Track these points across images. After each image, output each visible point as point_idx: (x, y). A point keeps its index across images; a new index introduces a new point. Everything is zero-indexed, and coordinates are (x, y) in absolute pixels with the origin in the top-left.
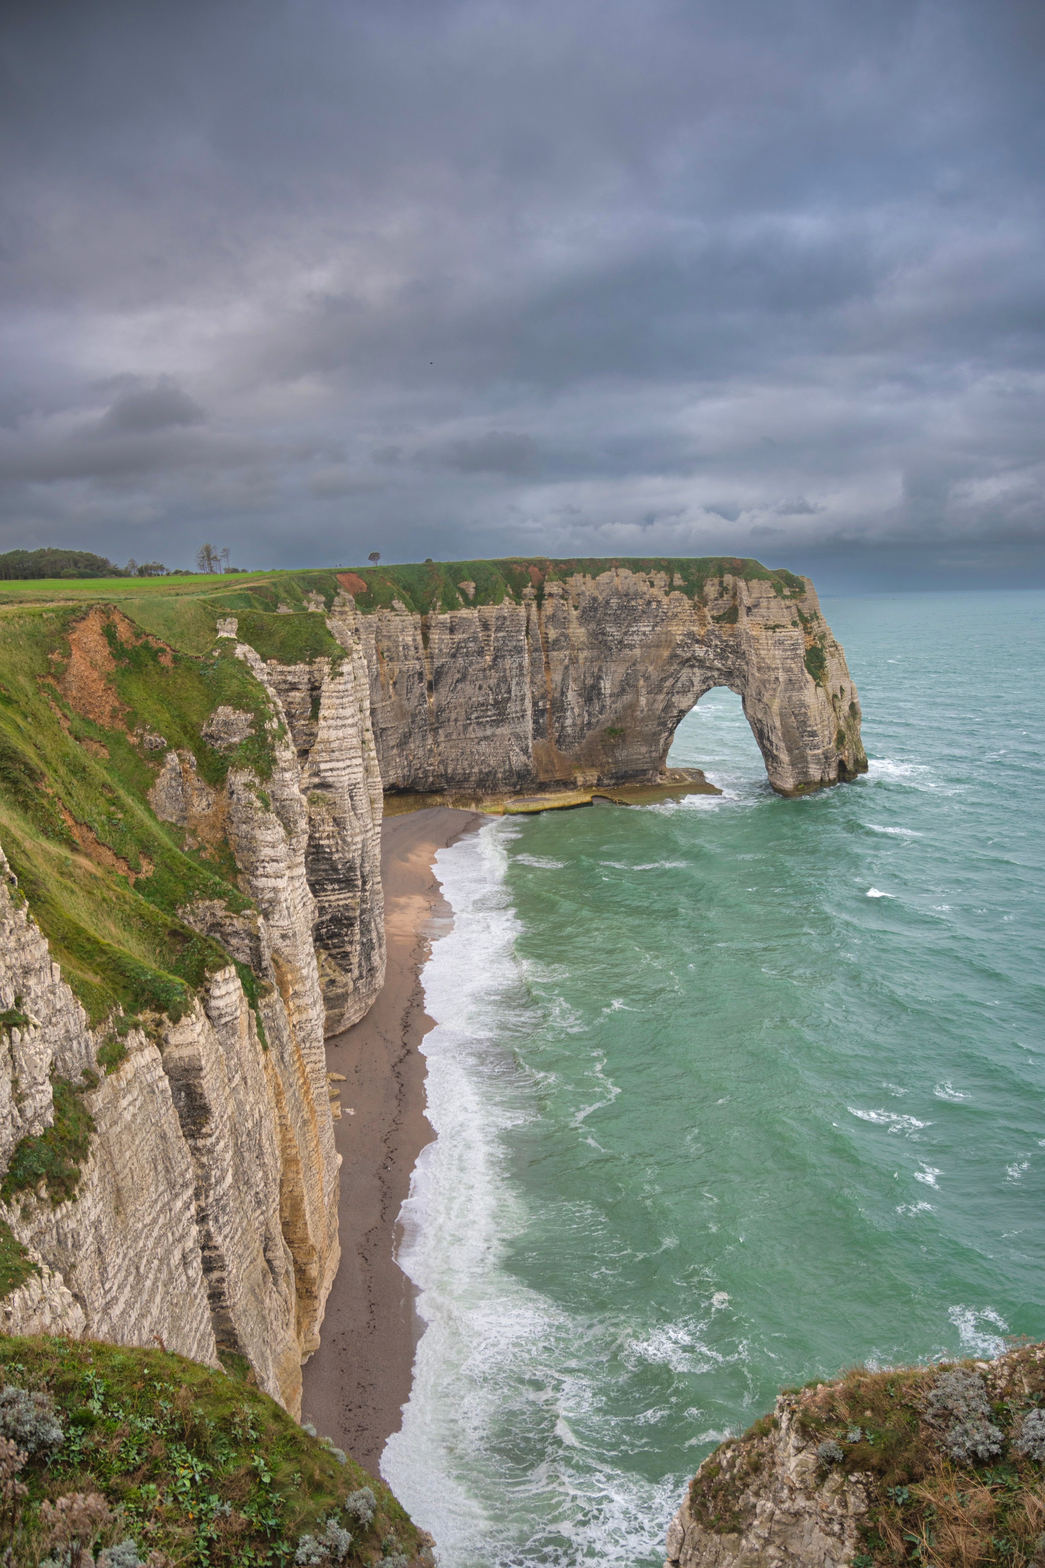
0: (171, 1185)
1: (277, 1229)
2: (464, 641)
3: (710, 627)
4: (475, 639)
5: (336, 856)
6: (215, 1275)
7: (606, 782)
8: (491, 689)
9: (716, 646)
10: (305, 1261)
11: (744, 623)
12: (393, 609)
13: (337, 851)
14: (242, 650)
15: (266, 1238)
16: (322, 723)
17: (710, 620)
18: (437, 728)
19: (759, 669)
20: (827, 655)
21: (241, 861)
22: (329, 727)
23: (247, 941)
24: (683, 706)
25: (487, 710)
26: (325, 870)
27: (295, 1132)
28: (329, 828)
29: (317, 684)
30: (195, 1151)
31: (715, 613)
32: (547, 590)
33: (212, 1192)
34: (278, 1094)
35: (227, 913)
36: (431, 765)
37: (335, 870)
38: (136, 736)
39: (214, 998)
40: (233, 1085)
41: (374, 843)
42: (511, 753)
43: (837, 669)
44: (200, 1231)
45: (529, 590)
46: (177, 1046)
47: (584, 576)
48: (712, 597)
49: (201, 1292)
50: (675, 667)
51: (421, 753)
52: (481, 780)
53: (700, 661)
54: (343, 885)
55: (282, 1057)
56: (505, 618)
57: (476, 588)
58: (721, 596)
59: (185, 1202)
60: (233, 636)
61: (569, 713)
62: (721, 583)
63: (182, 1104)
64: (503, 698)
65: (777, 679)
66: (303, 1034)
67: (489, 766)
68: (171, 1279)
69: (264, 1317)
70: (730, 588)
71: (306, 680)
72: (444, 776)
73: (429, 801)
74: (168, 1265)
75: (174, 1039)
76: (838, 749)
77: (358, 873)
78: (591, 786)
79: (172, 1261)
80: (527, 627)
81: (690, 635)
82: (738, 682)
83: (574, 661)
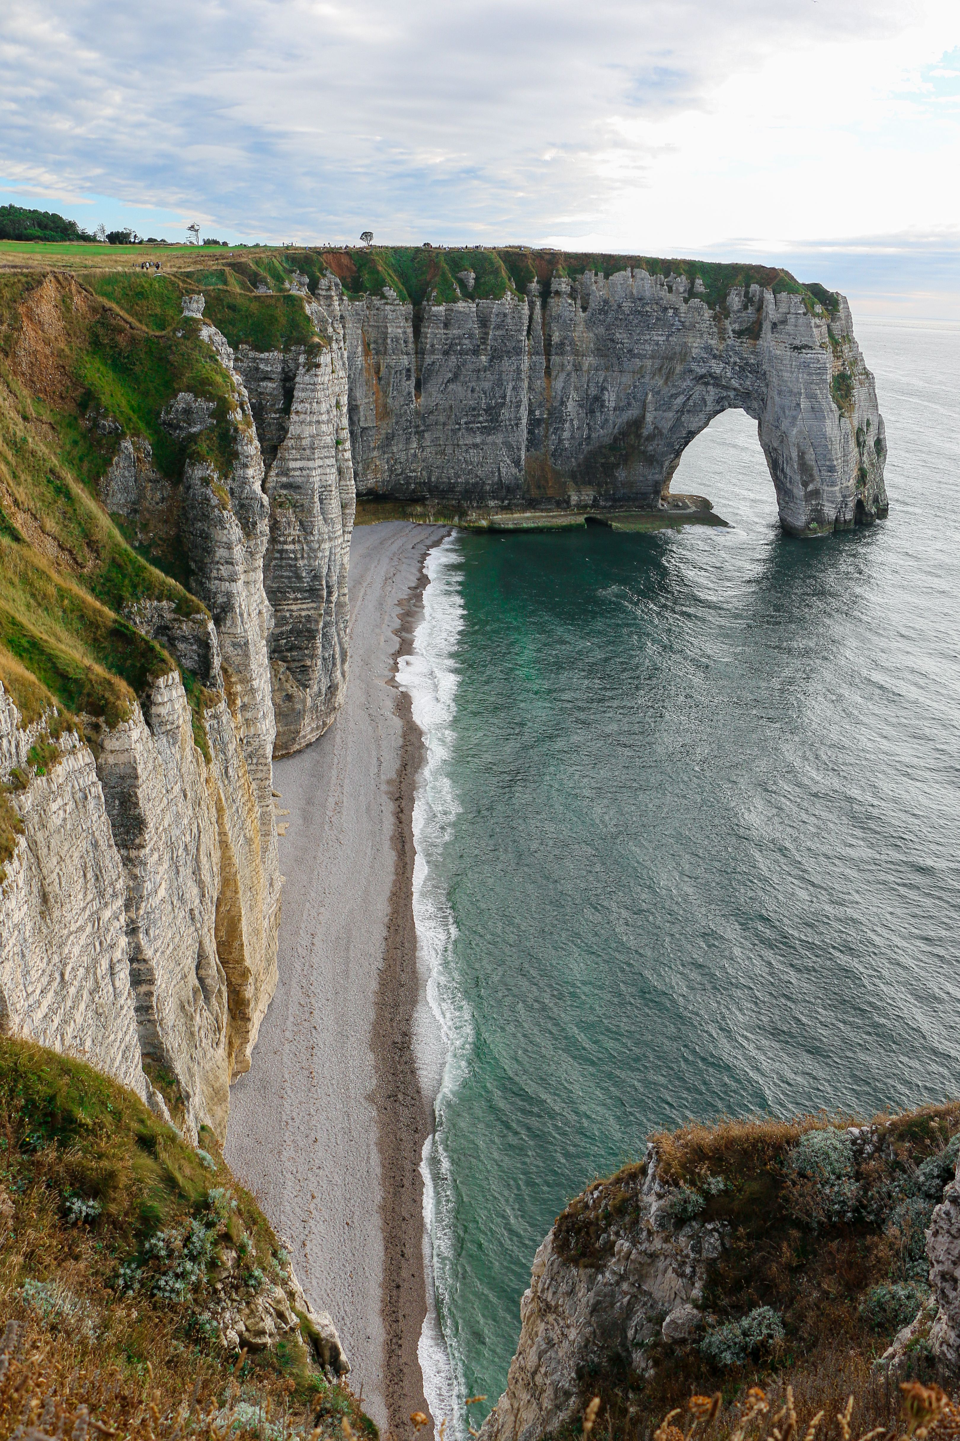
0: (101, 894)
1: (211, 947)
2: (459, 338)
3: (730, 342)
4: (471, 336)
5: (301, 563)
6: (143, 988)
7: (602, 503)
8: (485, 393)
9: (735, 363)
10: (239, 982)
11: (768, 340)
12: (383, 297)
13: (303, 557)
14: (207, 332)
15: (199, 956)
16: (294, 417)
17: (731, 334)
18: (423, 431)
19: (780, 393)
20: (855, 383)
21: (195, 561)
22: (302, 423)
23: (195, 647)
24: (693, 427)
25: (479, 415)
26: (289, 577)
27: (237, 851)
28: (295, 532)
29: (291, 374)
30: (127, 861)
31: (736, 327)
32: (554, 287)
33: (144, 904)
34: (220, 810)
35: (176, 616)
36: (414, 471)
37: (299, 578)
38: (87, 420)
39: (155, 704)
40: (171, 797)
41: (343, 552)
42: (502, 464)
43: (865, 400)
44: (129, 943)
45: (534, 286)
46: (112, 752)
47: (596, 275)
48: (735, 308)
49: (128, 1004)
50: (688, 383)
51: (402, 456)
52: (467, 491)
53: (716, 378)
54: (306, 595)
55: (226, 772)
56: (505, 315)
57: (476, 279)
58: (746, 308)
59: (115, 913)
60: (199, 316)
61: (567, 425)
62: (747, 293)
63: (115, 812)
64: (497, 404)
65: (799, 405)
66: (250, 749)
67: (477, 476)
68: (96, 989)
69: (192, 1034)
70: (756, 299)
71: (279, 370)
72: (427, 484)
73: (409, 510)
74: (95, 973)
75: (110, 744)
76: (857, 488)
77: (324, 583)
78: (586, 506)
79: (99, 970)
80: (529, 327)
81: (708, 349)
82: (755, 405)
83: (577, 368)
